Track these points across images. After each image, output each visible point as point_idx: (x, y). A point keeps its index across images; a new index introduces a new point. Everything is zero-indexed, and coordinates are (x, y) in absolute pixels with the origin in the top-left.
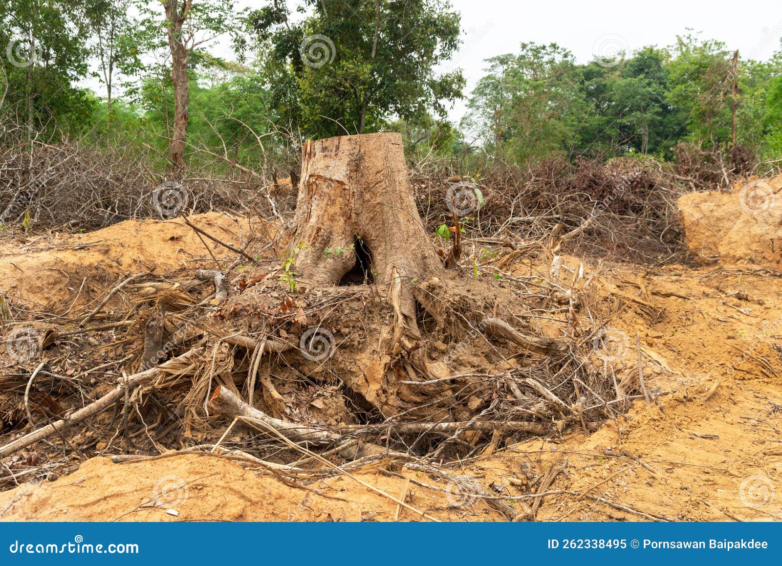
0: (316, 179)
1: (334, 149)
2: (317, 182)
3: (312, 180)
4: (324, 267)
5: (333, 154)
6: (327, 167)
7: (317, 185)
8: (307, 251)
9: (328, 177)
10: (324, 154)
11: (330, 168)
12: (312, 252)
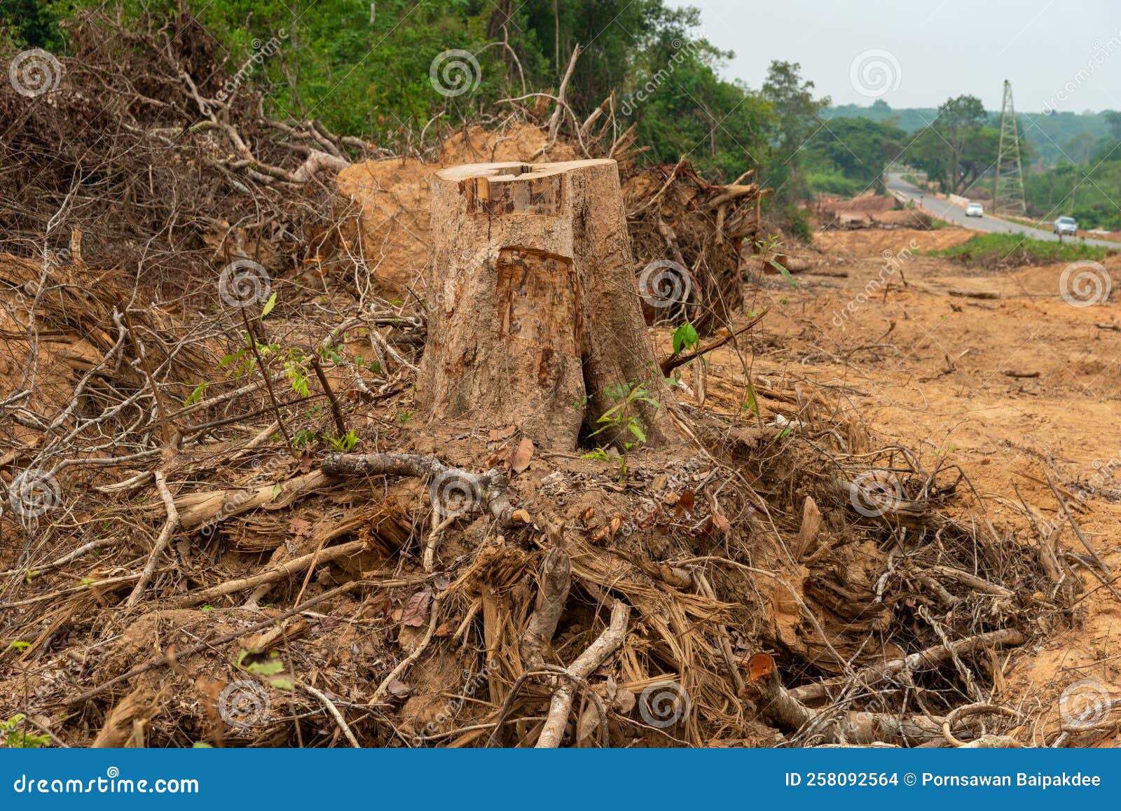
0: (524, 256)
1: (554, 198)
2: (527, 261)
3: (509, 258)
4: (564, 423)
5: (553, 207)
6: (549, 232)
7: (525, 266)
8: (532, 395)
9: (552, 251)
10: (537, 207)
11: (555, 235)
12: (544, 398)
